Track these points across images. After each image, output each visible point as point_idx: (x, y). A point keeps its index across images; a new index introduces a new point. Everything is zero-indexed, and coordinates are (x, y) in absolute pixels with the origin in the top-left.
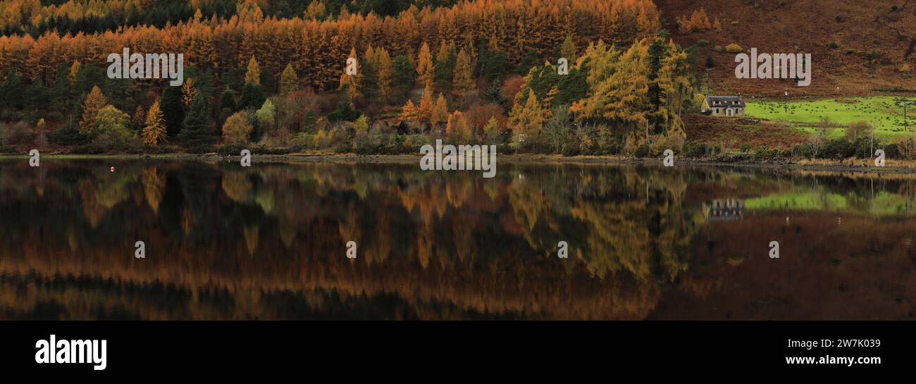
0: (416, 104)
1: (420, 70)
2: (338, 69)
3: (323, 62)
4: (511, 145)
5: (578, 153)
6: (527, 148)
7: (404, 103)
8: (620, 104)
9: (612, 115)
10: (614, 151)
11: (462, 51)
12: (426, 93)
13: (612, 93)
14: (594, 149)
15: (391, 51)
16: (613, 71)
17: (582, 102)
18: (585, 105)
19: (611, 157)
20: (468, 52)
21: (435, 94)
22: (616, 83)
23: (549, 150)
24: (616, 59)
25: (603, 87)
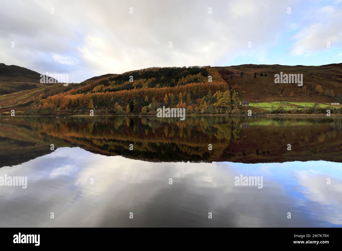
0: (179, 104)
1: (180, 97)
2: (163, 98)
3: (160, 96)
4: (201, 112)
5: (215, 114)
6: (204, 113)
7: (177, 104)
8: (224, 104)
9: (223, 106)
10: (223, 113)
11: (188, 94)
12: (181, 102)
13: (222, 101)
14: (219, 113)
15: (173, 94)
16: (222, 97)
17: (216, 103)
18: (217, 104)
19: (223, 114)
20: (189, 94)
21: (183, 102)
22: (223, 99)
23: (209, 113)
24: (222, 94)
25: (220, 100)
